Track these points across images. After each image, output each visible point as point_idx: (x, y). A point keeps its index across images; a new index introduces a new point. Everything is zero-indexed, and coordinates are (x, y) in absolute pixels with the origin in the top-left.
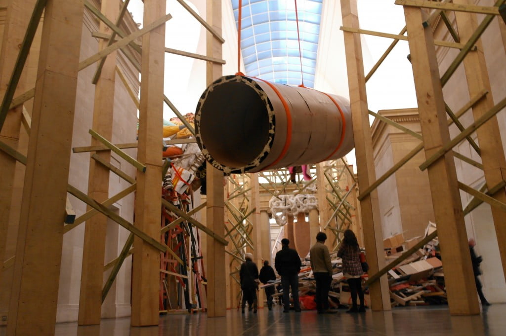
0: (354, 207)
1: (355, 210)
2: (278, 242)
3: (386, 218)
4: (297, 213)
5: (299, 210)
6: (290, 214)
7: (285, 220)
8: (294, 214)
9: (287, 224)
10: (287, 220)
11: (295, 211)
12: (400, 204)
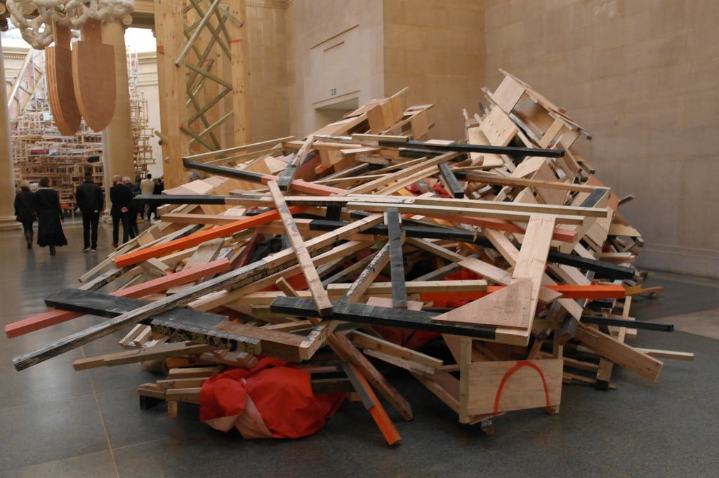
0: (239, 18)
1: (241, 26)
2: (20, 87)
3: (318, 54)
4: (82, 19)
5: (87, 12)
6: (64, 20)
7: (48, 34)
8: (74, 21)
9: (53, 44)
10: (54, 35)
11: (78, 14)
12: (385, 20)
